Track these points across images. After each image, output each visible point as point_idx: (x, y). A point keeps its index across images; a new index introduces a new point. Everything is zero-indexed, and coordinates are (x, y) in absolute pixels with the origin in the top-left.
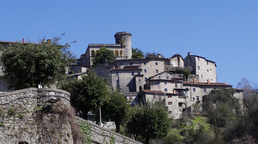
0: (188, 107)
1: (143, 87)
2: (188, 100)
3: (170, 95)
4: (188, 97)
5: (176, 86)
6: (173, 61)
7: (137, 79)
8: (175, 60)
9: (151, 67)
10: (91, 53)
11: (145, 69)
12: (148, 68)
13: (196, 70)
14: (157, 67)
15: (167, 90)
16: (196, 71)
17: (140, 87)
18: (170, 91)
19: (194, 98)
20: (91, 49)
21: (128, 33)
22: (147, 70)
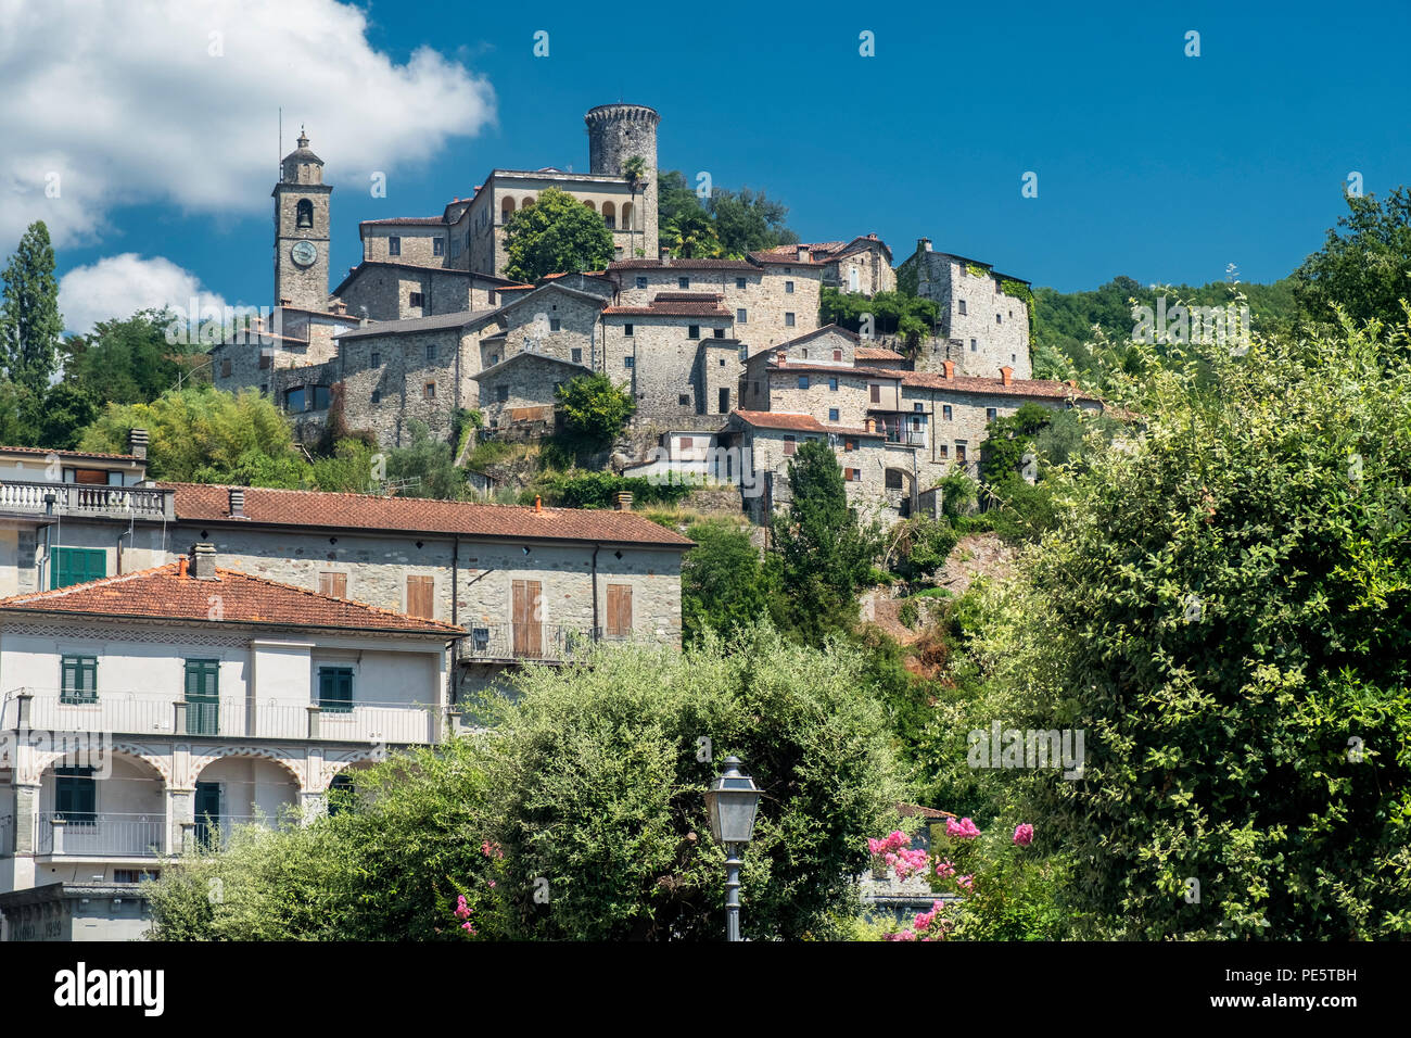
0: (922, 490)
1: (734, 392)
2: (922, 457)
3: (852, 441)
4: (923, 447)
5: (875, 398)
6: (850, 267)
7: (713, 355)
8: (859, 261)
9: (767, 302)
10: (498, 207)
11: (742, 306)
12: (755, 303)
13: (953, 318)
14: (790, 303)
15: (841, 413)
16: (953, 322)
17: (724, 393)
18: (853, 422)
19: (944, 448)
20: (500, 193)
21: (644, 112)
22: (749, 312)
